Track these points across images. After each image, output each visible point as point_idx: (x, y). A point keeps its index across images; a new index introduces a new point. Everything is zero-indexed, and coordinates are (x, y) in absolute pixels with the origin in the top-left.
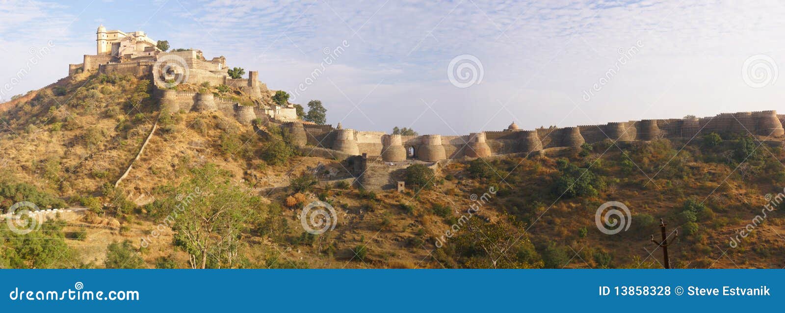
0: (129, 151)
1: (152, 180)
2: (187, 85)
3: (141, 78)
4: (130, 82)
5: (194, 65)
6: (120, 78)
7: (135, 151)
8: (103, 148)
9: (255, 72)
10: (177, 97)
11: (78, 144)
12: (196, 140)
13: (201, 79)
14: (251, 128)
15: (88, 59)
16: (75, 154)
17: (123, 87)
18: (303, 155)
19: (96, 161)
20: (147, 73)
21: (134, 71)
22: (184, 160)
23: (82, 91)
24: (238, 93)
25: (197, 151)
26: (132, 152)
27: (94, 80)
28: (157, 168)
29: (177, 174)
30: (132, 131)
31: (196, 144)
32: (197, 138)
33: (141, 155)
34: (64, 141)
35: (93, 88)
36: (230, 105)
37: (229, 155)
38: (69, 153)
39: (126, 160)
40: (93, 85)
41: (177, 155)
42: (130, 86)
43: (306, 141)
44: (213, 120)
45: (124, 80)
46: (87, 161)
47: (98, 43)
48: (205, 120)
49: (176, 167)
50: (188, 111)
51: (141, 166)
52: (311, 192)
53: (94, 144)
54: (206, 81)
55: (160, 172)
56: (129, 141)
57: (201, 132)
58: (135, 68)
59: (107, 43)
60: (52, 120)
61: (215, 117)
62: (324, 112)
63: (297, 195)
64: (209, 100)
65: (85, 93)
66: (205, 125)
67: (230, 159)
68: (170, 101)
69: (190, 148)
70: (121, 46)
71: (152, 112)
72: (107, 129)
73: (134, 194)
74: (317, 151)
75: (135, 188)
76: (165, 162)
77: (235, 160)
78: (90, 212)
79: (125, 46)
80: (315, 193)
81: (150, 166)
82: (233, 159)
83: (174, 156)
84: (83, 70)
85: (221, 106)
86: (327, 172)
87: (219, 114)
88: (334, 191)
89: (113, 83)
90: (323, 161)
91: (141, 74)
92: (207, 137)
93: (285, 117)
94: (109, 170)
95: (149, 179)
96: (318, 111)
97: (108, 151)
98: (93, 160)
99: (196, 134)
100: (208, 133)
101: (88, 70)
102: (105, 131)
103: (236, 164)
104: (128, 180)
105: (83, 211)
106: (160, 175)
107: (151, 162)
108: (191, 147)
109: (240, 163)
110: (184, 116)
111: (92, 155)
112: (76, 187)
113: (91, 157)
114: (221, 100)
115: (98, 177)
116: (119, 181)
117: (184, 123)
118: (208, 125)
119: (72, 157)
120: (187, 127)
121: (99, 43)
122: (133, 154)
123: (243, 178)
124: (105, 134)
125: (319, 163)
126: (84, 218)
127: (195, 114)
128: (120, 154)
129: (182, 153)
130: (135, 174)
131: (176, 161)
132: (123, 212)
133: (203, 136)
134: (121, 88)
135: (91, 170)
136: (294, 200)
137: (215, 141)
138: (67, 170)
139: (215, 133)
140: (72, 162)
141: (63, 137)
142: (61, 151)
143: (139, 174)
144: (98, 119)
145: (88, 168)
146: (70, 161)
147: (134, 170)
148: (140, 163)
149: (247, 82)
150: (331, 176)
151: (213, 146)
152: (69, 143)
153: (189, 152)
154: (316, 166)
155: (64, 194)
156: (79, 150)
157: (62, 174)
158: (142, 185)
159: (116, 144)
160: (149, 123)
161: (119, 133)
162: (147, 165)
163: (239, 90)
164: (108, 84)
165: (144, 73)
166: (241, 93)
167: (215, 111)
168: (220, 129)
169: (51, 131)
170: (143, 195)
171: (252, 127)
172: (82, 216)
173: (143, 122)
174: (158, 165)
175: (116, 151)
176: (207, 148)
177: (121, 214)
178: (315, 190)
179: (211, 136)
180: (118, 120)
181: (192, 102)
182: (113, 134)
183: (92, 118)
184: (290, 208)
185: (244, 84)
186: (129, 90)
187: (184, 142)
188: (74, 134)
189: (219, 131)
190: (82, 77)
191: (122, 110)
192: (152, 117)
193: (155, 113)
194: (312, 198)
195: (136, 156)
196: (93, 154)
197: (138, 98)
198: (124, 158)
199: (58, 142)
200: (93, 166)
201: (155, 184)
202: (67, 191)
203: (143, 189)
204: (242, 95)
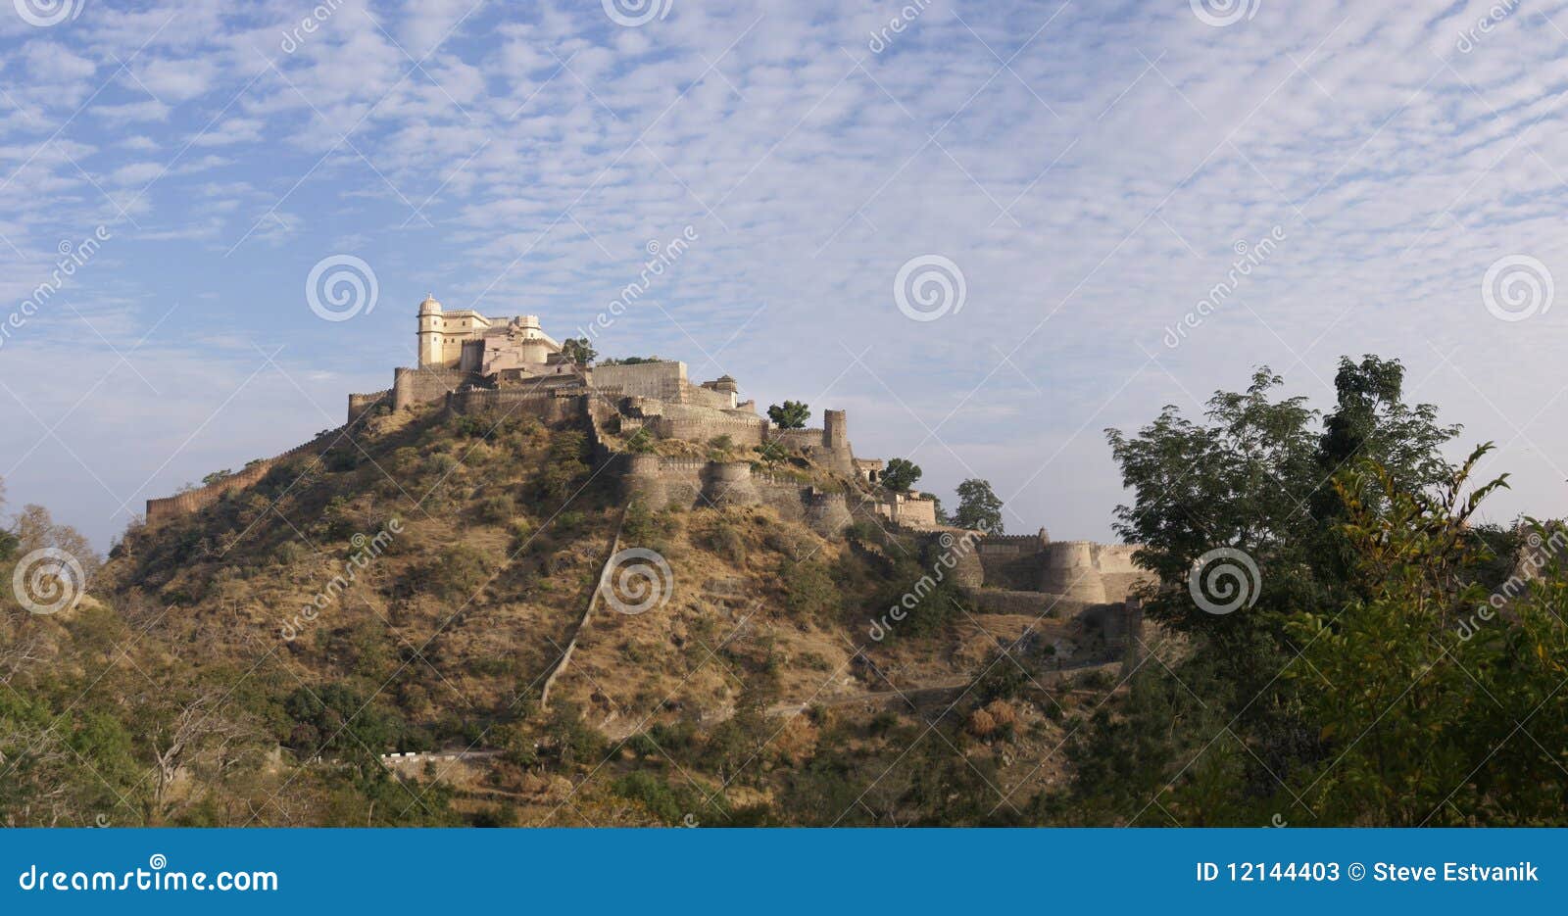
0: (560, 605)
1: (634, 675)
2: (676, 444)
3: (560, 427)
4: (532, 437)
5: (682, 394)
6: (506, 427)
7: (576, 606)
8: (484, 599)
9: (838, 413)
10: (661, 473)
11: (423, 590)
12: (722, 578)
13: (710, 429)
14: (844, 547)
15: (406, 380)
16: (421, 615)
17: (517, 447)
18: (982, 610)
19: (479, 632)
20: (572, 415)
21: (541, 408)
22: (700, 626)
23: (410, 457)
24: (801, 464)
25: (727, 604)
26: (569, 608)
27: (434, 429)
28: (641, 647)
29: (693, 662)
30: (558, 555)
31: (723, 587)
32: (722, 573)
33: (592, 616)
34: (382, 581)
35: (437, 450)
36: (792, 492)
37: (807, 616)
38: (403, 612)
39: (556, 628)
40: (437, 443)
41: (682, 616)
42: (533, 445)
43: (982, 577)
44: (756, 529)
45: (517, 429)
46: (451, 635)
47: (421, 340)
48: (736, 528)
49: (685, 646)
50: (690, 507)
51: (598, 643)
52: (1024, 697)
53: (460, 589)
54: (721, 432)
55: (651, 656)
56: (554, 582)
57: (730, 558)
58: (542, 400)
59: (445, 341)
60: (342, 531)
61: (760, 521)
62: (997, 507)
63: (994, 706)
64: (742, 477)
65: (417, 461)
66: (739, 540)
67: (812, 627)
68: (646, 482)
69: (711, 599)
70: (487, 349)
71: (601, 509)
72: (489, 551)
73: (592, 714)
74: (1014, 600)
75: (592, 696)
76: (657, 630)
77: (825, 628)
78: (502, 763)
79: (496, 350)
80: (1033, 701)
81: (622, 641)
82: (818, 625)
83: (674, 618)
84: (392, 408)
85: (772, 494)
86: (1050, 651)
87: (772, 514)
88: (1077, 694)
89: (491, 439)
90: (1034, 623)
91: (557, 417)
92: (746, 570)
93: (917, 522)
94: (516, 653)
95: (624, 672)
96: (983, 506)
97: (503, 607)
98: (469, 631)
99: (717, 562)
100: (747, 559)
101: (407, 408)
102: (486, 556)
103: (825, 636)
104: (573, 678)
105: (485, 760)
106: (652, 665)
107: (621, 630)
108: (710, 593)
109: (835, 636)
110: (682, 519)
111: (461, 619)
112: (442, 698)
113: (459, 621)
114: (770, 478)
115: (489, 672)
116: (551, 681)
117: (685, 535)
118: (745, 540)
119: (414, 623)
120: (693, 544)
121: (424, 341)
122: (571, 614)
123: (850, 674)
124: (485, 563)
125: (1025, 628)
126: (487, 778)
127: (708, 514)
128: (537, 613)
129: (694, 609)
130: (586, 661)
131: (682, 631)
132: (577, 758)
133: (737, 567)
134: (511, 451)
135: (467, 655)
136: (989, 717)
137: (768, 580)
138: (407, 655)
139: (765, 559)
140: (417, 636)
141: (379, 573)
142: (379, 606)
143: (596, 661)
144: (460, 527)
145: (457, 650)
146: (411, 632)
147: (582, 653)
148: (593, 634)
149: (820, 437)
150: (1060, 660)
151: (765, 591)
152: (396, 587)
153: (708, 607)
154: (1020, 637)
155: (413, 716)
156: (426, 603)
157: (393, 664)
158: (609, 689)
159: (519, 589)
160: (599, 536)
161: (520, 561)
162: (614, 639)
163: (802, 456)
164: (477, 439)
165: (564, 414)
166: (808, 464)
167: (757, 506)
168: (777, 550)
169: (345, 557)
170: (614, 715)
171: (847, 544)
172: (482, 773)
173: (585, 533)
174: (642, 637)
175: (525, 605)
176: (751, 598)
177: (571, 764)
178: (1033, 694)
179: (756, 569)
180: (515, 530)
181: (697, 486)
182: (505, 565)
183: (444, 526)
184: (982, 737)
185: (815, 441)
186: (530, 457)
187: (692, 583)
188: (405, 565)
189: (774, 554)
190: (392, 423)
191: (519, 506)
192: (605, 521)
193: (609, 512)
194: (1027, 712)
195: (582, 618)
196: (464, 616)
197: (561, 475)
198: (549, 622)
199: (366, 585)
200: (470, 644)
201: (642, 686)
202: (423, 707)
203: (613, 699)
204: (811, 468)
